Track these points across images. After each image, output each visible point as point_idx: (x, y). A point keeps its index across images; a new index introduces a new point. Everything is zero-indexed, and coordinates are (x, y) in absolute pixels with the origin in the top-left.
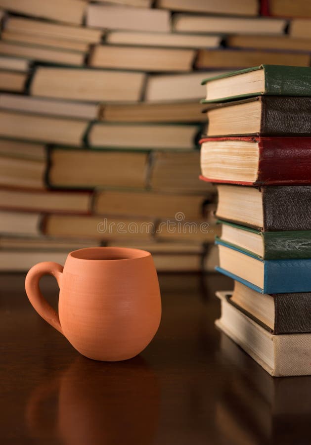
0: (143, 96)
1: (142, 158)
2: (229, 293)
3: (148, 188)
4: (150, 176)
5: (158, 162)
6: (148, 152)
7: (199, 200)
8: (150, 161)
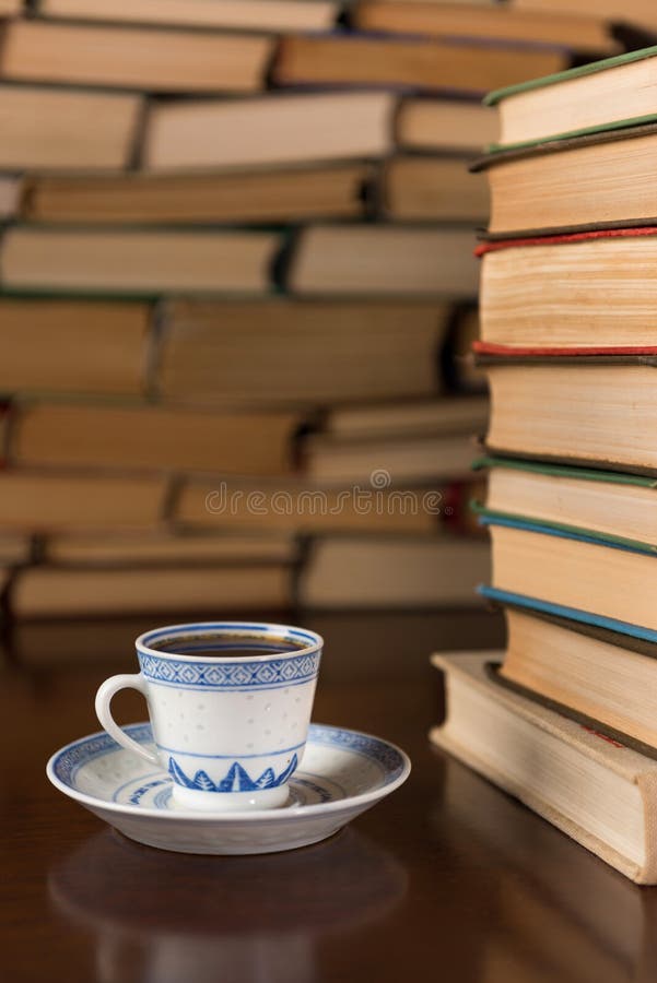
0: (137, 156)
1: (137, 318)
2: (493, 657)
3: (151, 396)
4: (157, 365)
5: (179, 328)
6: (150, 302)
7: (284, 426)
8: (156, 325)
